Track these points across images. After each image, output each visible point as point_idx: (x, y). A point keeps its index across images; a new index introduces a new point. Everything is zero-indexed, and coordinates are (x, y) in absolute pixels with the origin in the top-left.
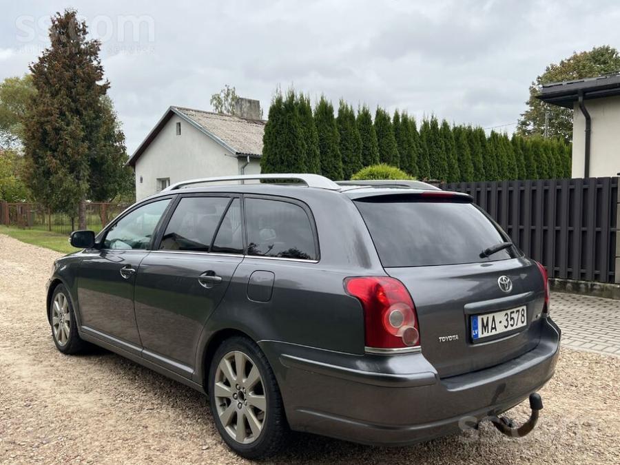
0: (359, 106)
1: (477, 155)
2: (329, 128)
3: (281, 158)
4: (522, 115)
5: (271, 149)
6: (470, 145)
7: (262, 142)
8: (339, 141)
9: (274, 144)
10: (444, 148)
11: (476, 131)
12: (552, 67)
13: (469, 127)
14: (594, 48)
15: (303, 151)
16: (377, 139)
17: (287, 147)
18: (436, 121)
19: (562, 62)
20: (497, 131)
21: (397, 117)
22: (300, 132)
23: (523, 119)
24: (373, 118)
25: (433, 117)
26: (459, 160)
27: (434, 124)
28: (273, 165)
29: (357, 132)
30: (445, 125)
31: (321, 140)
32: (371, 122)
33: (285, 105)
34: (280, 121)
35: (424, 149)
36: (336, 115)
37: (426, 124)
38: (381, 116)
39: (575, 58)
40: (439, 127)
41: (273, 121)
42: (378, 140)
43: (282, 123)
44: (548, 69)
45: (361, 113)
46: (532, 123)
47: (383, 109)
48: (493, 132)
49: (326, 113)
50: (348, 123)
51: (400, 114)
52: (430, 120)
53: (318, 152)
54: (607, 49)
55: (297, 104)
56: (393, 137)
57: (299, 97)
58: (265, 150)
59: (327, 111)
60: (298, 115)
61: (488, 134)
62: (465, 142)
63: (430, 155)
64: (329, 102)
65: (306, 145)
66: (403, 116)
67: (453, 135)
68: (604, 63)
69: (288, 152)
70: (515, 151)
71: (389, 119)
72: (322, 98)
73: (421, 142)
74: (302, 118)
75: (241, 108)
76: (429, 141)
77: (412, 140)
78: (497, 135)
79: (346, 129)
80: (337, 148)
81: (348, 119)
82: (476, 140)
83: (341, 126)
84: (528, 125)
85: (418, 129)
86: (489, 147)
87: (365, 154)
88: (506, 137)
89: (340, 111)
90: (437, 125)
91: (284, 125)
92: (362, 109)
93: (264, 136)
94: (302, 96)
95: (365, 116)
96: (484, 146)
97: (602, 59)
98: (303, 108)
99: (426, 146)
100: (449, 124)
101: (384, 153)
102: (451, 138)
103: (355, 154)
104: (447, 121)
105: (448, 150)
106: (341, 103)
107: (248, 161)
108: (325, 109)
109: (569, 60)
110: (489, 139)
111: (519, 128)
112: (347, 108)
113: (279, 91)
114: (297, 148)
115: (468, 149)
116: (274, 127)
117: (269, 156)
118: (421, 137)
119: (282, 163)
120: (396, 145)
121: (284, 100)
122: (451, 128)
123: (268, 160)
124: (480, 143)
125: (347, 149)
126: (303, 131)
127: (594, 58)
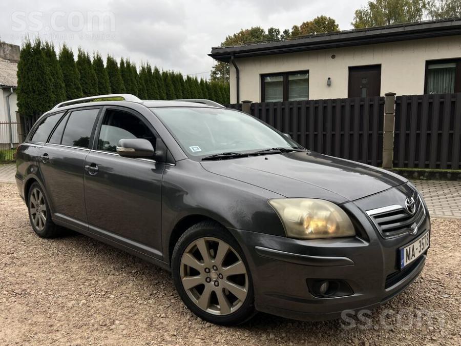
0: (94, 54)
1: (178, 91)
2: (71, 68)
3: (33, 89)
4: (213, 67)
5: (25, 81)
6: (174, 84)
7: (16, 77)
8: (79, 78)
9: (26, 78)
10: (156, 86)
11: (177, 76)
12: (229, 37)
13: (173, 72)
14: (252, 28)
15: (51, 84)
16: (108, 78)
17: (37, 80)
18: (150, 67)
19: (235, 35)
20: (191, 76)
21: (122, 63)
22: (48, 70)
23: (214, 70)
24: (105, 64)
25: (148, 64)
26: (167, 94)
27: (149, 69)
28: (26, 93)
29: (93, 71)
30: (156, 70)
31: (65, 76)
32: (103, 66)
33: (33, 49)
34: (30, 61)
35: (143, 86)
36: (76, 59)
37: (143, 69)
38: (111, 62)
39: (242, 33)
40: (153, 71)
41: (24, 60)
42: (110, 78)
43: (32, 62)
44: (227, 39)
45: (96, 58)
46: (219, 73)
47: (112, 57)
48: (188, 77)
49: (68, 57)
50: (86, 65)
51: (125, 61)
52: (146, 66)
53: (63, 85)
54: (259, 29)
55: (43, 49)
56: (121, 78)
57: (45, 44)
58: (19, 82)
59: (69, 56)
60: (44, 57)
61: (185, 78)
62: (170, 82)
63: (147, 90)
64: (70, 49)
65: (53, 80)
66: (127, 62)
68: (258, 37)
69: (38, 84)
71: (117, 63)
72: (64, 46)
73: (141, 81)
74: (48, 59)
75: (4, 51)
76: (146, 81)
77: (134, 79)
78: (190, 78)
79: (85, 70)
80: (78, 82)
81: (86, 62)
82: (178, 82)
83: (80, 67)
84: (217, 74)
85: (138, 72)
86: (186, 86)
87: (100, 88)
88: (196, 80)
89: (79, 56)
90: (151, 70)
91: (34, 64)
92: (96, 56)
93: (18, 72)
94: (47, 44)
95: (99, 61)
96: (182, 85)
97: (256, 35)
98: (49, 52)
99: (144, 84)
100: (159, 70)
101: (114, 87)
102: (161, 79)
103: (93, 87)
104: (158, 67)
105: (159, 87)
106: (79, 51)
107: (12, 92)
108: (67, 54)
109: (239, 34)
110: (186, 81)
111: (212, 76)
112: (84, 55)
113: (27, 38)
114: (46, 82)
115: (172, 87)
116: (25, 65)
117: (23, 87)
118: (140, 78)
119: (34, 92)
120: (123, 82)
121: (32, 45)
122: (161, 72)
123: (22, 90)
124: (180, 83)
125: (86, 83)
126: (49, 69)
127: (252, 34)
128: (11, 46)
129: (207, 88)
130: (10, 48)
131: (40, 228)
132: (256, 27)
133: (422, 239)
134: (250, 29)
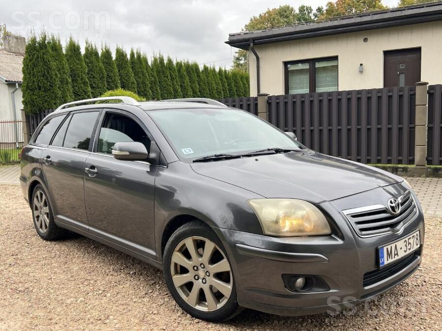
0: (102, 45)
1: (194, 82)
2: (77, 62)
3: (38, 85)
4: (236, 53)
5: (30, 77)
6: (188, 75)
7: (22, 73)
8: (87, 71)
9: (32, 74)
10: (169, 77)
11: (192, 65)
12: (254, 18)
13: (188, 62)
14: (280, 6)
15: (57, 79)
16: (117, 71)
17: (43, 76)
18: (162, 57)
19: (260, 15)
20: (208, 65)
21: (132, 55)
22: (53, 64)
23: (237, 55)
24: (114, 56)
25: (160, 54)
26: (181, 86)
28: (32, 90)
29: (101, 64)
30: (170, 61)
31: (72, 71)
32: (112, 58)
33: (39, 43)
34: (36, 56)
35: (155, 78)
36: (83, 51)
37: (155, 60)
38: (121, 54)
39: (269, 12)
40: (165, 62)
41: (30, 56)
42: (119, 71)
43: (38, 57)
44: (251, 20)
45: (104, 50)
46: (243, 59)
47: (121, 48)
48: (205, 66)
49: (74, 50)
50: (93, 58)
51: (135, 52)
52: (158, 56)
53: (70, 80)
54: (288, 7)
55: (49, 43)
56: (131, 70)
57: (50, 37)
58: (24, 79)
59: (76, 49)
60: (50, 51)
61: (201, 68)
62: (185, 73)
63: (159, 82)
64: (76, 42)
65: (59, 75)
66: (137, 53)
67: (176, 68)
68: (287, 17)
69: (44, 80)
70: (221, 80)
71: (126, 55)
72: (71, 39)
73: (153, 73)
74: (54, 53)
76: (158, 72)
77: (145, 71)
78: (207, 68)
79: (92, 63)
80: (86, 77)
81: (93, 55)
82: (193, 72)
83: (87, 60)
84: (241, 60)
85: (150, 63)
86: (203, 76)
87: (109, 82)
88: (214, 70)
89: (87, 49)
90: (163, 61)
91: (39, 59)
92: (104, 47)
93: (23, 68)
94: (53, 37)
95: (107, 54)
96: (199, 76)
97: (285, 14)
98: (55, 47)
99: (156, 76)
100: (172, 60)
101: (124, 81)
102: (174, 70)
103: (101, 81)
104: (171, 57)
105: (172, 79)
106: (87, 43)
107: (17, 87)
108: (74, 48)
109: (265, 14)
110: (203, 71)
111: (235, 63)
112: (92, 47)
113: (33, 32)
114: (52, 77)
115: (187, 78)
116: (31, 60)
117: (28, 83)
118: (152, 70)
119: (40, 88)
120: (133, 75)
121: (38, 40)
122: (175, 63)
123: (28, 87)
124: (195, 74)
125: (94, 77)
126: (55, 64)
127: (280, 13)
128: (17, 38)
129: (226, 78)
130: (15, 40)
131: (44, 231)
132: (285, 5)
133: (409, 239)
134: (277, 7)
